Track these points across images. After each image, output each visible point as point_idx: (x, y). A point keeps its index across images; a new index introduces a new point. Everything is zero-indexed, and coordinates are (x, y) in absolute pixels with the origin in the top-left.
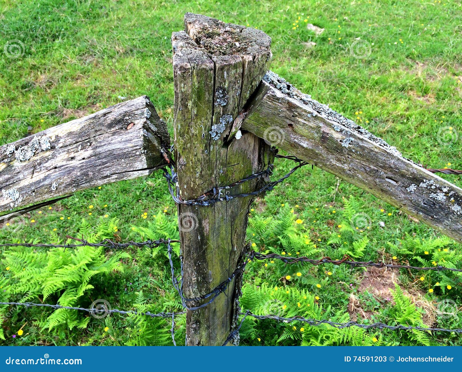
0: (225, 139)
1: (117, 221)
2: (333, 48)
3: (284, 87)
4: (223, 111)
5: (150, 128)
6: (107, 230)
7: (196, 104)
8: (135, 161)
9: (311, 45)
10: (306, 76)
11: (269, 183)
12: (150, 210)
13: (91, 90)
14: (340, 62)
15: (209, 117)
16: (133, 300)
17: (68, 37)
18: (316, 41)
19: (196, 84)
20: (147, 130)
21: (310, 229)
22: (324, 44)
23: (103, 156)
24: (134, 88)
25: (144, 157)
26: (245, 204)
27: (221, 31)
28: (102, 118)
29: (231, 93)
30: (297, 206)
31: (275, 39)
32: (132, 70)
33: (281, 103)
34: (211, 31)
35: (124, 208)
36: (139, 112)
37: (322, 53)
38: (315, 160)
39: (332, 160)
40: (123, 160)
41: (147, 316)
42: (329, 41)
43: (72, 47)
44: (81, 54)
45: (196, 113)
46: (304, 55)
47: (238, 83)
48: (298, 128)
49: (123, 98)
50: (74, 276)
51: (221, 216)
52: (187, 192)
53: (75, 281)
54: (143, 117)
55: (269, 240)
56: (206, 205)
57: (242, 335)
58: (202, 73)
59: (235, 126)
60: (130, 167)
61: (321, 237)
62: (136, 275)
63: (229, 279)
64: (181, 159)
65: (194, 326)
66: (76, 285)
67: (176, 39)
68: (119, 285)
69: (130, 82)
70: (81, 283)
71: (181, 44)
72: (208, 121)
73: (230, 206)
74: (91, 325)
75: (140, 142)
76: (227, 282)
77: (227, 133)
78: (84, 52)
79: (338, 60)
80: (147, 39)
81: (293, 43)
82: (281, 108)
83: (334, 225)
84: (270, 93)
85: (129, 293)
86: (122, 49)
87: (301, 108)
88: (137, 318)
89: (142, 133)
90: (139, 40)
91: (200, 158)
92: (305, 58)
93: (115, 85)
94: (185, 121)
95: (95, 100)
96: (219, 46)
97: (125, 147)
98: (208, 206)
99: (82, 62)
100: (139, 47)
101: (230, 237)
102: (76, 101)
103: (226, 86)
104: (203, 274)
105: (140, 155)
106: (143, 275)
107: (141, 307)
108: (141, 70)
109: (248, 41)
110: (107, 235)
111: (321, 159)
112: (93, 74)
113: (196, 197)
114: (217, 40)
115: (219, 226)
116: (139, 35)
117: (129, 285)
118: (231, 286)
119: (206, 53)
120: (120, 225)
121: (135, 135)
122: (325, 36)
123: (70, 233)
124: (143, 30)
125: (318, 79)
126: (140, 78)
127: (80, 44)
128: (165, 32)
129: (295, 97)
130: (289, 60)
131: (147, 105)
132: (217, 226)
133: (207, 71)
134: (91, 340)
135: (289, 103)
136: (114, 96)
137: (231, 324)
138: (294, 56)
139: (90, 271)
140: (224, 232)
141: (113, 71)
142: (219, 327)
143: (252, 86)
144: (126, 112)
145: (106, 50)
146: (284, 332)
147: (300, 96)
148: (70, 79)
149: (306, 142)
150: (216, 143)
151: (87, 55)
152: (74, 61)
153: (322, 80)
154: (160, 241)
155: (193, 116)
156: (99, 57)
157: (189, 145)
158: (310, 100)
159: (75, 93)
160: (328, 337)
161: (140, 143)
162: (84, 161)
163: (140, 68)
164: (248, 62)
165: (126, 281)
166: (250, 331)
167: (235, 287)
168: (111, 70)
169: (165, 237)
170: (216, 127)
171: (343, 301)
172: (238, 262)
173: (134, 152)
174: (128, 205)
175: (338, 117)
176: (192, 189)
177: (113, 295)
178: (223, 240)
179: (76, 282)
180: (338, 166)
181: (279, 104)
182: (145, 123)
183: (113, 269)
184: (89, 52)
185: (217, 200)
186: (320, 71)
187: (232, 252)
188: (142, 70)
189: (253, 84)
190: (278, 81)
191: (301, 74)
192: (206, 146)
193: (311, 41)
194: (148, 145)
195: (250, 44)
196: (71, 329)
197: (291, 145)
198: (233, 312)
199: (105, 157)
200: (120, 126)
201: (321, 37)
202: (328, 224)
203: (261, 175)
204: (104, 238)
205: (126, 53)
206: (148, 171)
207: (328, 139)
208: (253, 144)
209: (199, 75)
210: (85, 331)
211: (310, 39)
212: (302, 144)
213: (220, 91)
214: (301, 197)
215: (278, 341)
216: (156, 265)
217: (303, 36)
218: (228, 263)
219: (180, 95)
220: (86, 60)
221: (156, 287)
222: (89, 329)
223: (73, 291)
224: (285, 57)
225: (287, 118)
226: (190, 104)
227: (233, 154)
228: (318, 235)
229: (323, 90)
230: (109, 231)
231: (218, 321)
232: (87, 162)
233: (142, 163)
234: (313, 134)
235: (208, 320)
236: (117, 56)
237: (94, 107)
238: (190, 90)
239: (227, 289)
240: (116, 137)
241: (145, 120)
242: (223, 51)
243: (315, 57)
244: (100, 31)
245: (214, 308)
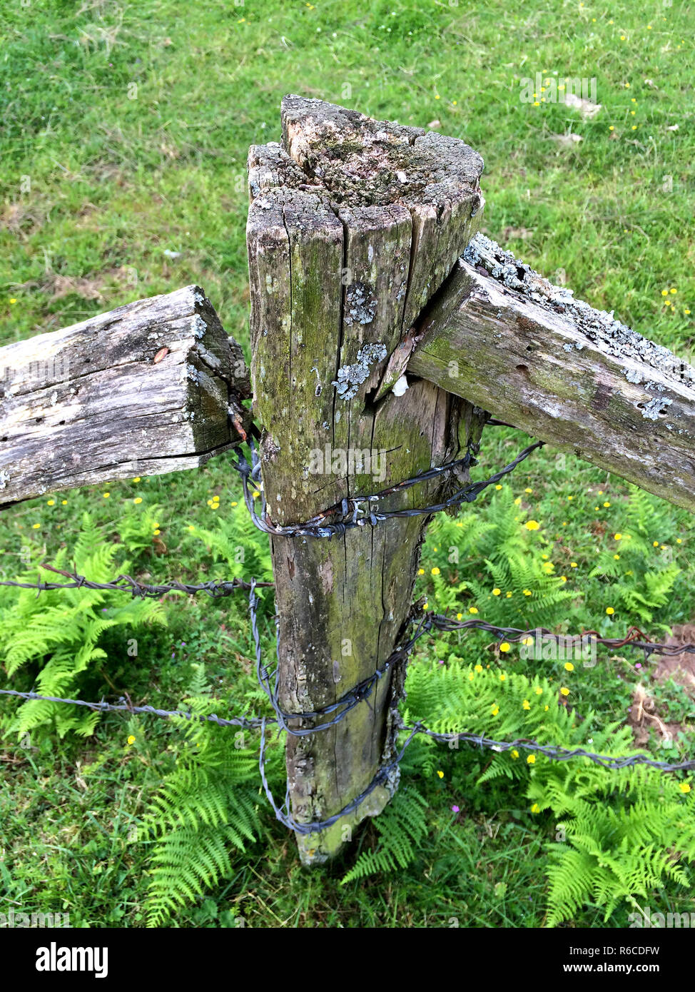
0: (369, 397)
1: (160, 511)
2: (618, 148)
3: (510, 273)
4: (364, 336)
5: (203, 360)
6: (138, 529)
7: (300, 321)
8: (169, 435)
9: (571, 140)
10: (558, 210)
11: (468, 485)
12: (226, 490)
13: (111, 238)
14: (634, 180)
15: (331, 350)
16: (186, 679)
17: (65, 125)
18: (582, 133)
19: (301, 275)
20: (198, 367)
21: (554, 539)
22: (598, 138)
23: (103, 420)
24: (197, 233)
25: (188, 429)
26: (413, 527)
27: (366, 141)
28: (102, 334)
29: (385, 295)
30: (529, 490)
31: (493, 127)
32: (194, 196)
33: (500, 319)
34: (341, 142)
35: (173, 485)
36: (179, 323)
37: (595, 159)
38: (576, 445)
39: (616, 446)
40: (144, 432)
41: (212, 723)
42: (611, 132)
43: (72, 146)
44: (91, 161)
45: (300, 340)
46: (556, 163)
47: (401, 272)
48: (540, 374)
49: (174, 255)
50: (69, 629)
51: (359, 554)
52: (282, 509)
53: (70, 638)
54: (188, 335)
55: (467, 562)
56: (327, 535)
57: (406, 767)
58: (317, 251)
59: (393, 370)
60: (159, 448)
61: (577, 557)
62: (194, 626)
63: (378, 673)
64: (268, 440)
65: (303, 763)
66: (72, 648)
67: (258, 163)
68: (159, 646)
69: (189, 222)
70: (83, 643)
71: (269, 176)
72: (330, 358)
73: (381, 534)
74: (103, 726)
75: (181, 394)
76: (374, 680)
77: (374, 384)
78: (97, 157)
79: (629, 176)
80: (225, 128)
81: (533, 136)
82: (502, 329)
83: (607, 534)
84: (475, 296)
85: (181, 664)
86: (174, 150)
87: (549, 331)
88: (190, 726)
89: (185, 373)
90: (209, 132)
91: (311, 437)
92: (557, 170)
93: (159, 227)
94: (275, 358)
95: (118, 258)
96: (358, 179)
97: (148, 401)
98: (330, 539)
99: (92, 177)
100: (209, 146)
101: (379, 595)
102: (80, 260)
103: (372, 279)
104: (321, 668)
105: (180, 423)
106: (209, 627)
107: (200, 701)
108: (210, 195)
109: (427, 168)
110: (139, 539)
111: (591, 443)
112: (115, 204)
113: (302, 520)
114: (355, 162)
115: (356, 575)
116: (209, 119)
117: (181, 646)
118: (381, 686)
119: (326, 200)
120: (166, 520)
121: (171, 377)
122: (602, 122)
123: (68, 532)
124: (217, 109)
125: (584, 216)
126: (210, 213)
127: (89, 139)
128: (262, 114)
129: (535, 296)
130: (523, 174)
131: (198, 308)
132: (350, 574)
133: (328, 246)
134: (102, 759)
135: (520, 319)
136: (156, 249)
137: (382, 751)
138: (533, 166)
139: (101, 621)
140: (367, 586)
141: (153, 198)
142: (355, 761)
143: (435, 276)
144: (151, 322)
145: (141, 153)
146: (494, 763)
147: (548, 293)
148: (68, 214)
149: (558, 406)
150: (349, 406)
151: (102, 162)
152: (77, 176)
153: (592, 217)
154: (235, 584)
155: (294, 347)
156: (127, 168)
157: (285, 411)
158: (570, 301)
159: (78, 244)
160: (584, 780)
161: (182, 396)
162: (62, 427)
163: (210, 191)
164: (427, 222)
165: (174, 638)
166: (422, 758)
167: (391, 684)
168: (152, 194)
169: (254, 551)
170: (347, 371)
171: (620, 698)
172: (398, 638)
173: (168, 415)
174: (183, 479)
175: (634, 341)
176: (294, 502)
177: (149, 666)
178: (363, 600)
179: (73, 642)
180: (629, 460)
181: (498, 322)
182: (193, 349)
183: (146, 617)
184: (106, 157)
185: (349, 524)
186: (587, 198)
187: (384, 623)
188: (214, 195)
189: (436, 272)
190: (497, 258)
191: (548, 205)
192: (325, 414)
193: (573, 132)
194: (198, 400)
195: (432, 175)
196: (62, 737)
197: (522, 411)
198: (385, 731)
199: (106, 423)
200: (140, 354)
201: (594, 122)
202: (594, 529)
203: (451, 469)
204: (133, 546)
205: (181, 159)
206: (197, 459)
207: (609, 399)
208: (433, 403)
209: (308, 255)
210: (92, 741)
211: (570, 129)
212: (547, 409)
213: (358, 291)
214: (538, 471)
215: (481, 780)
216: (234, 607)
217: (554, 121)
218: (375, 643)
219: (263, 301)
220: (101, 174)
221: (233, 652)
222: (100, 736)
223: (67, 660)
224: (515, 167)
225: (515, 353)
226: (287, 321)
227: (388, 428)
228: (572, 553)
229: (594, 240)
230: (143, 532)
231: (354, 751)
232: (68, 431)
233: (184, 440)
234: (574, 388)
235: (332, 750)
236: (163, 166)
237: (116, 273)
238: (287, 291)
239: (374, 694)
240: (130, 377)
241: (192, 342)
242: (366, 194)
243: (580, 168)
244: (128, 113)
245: (345, 728)
